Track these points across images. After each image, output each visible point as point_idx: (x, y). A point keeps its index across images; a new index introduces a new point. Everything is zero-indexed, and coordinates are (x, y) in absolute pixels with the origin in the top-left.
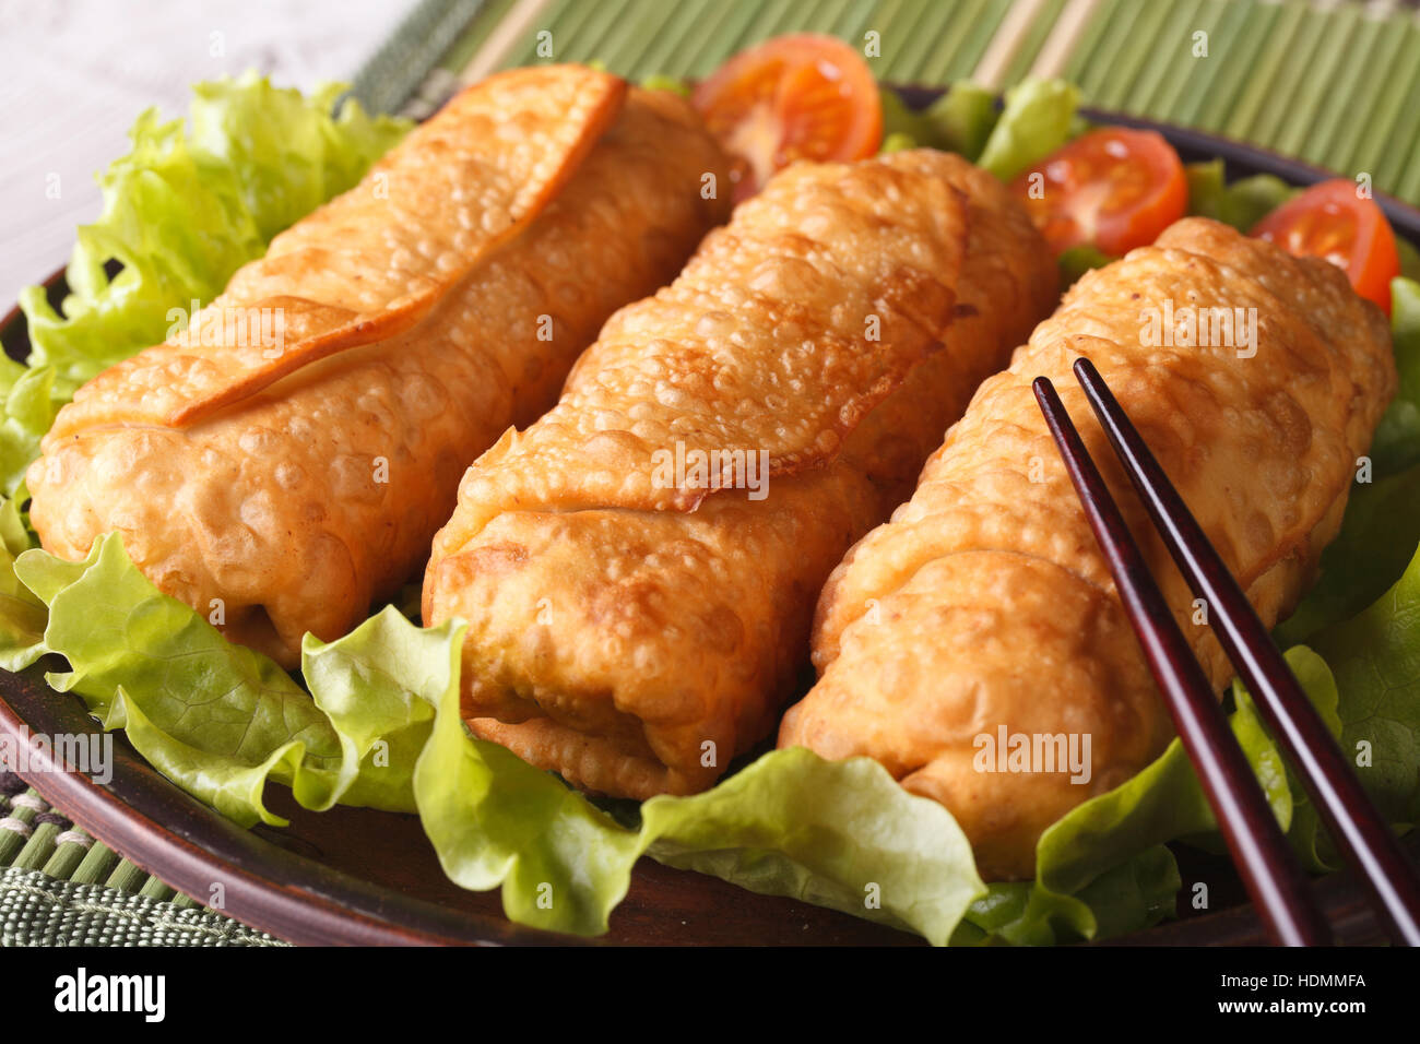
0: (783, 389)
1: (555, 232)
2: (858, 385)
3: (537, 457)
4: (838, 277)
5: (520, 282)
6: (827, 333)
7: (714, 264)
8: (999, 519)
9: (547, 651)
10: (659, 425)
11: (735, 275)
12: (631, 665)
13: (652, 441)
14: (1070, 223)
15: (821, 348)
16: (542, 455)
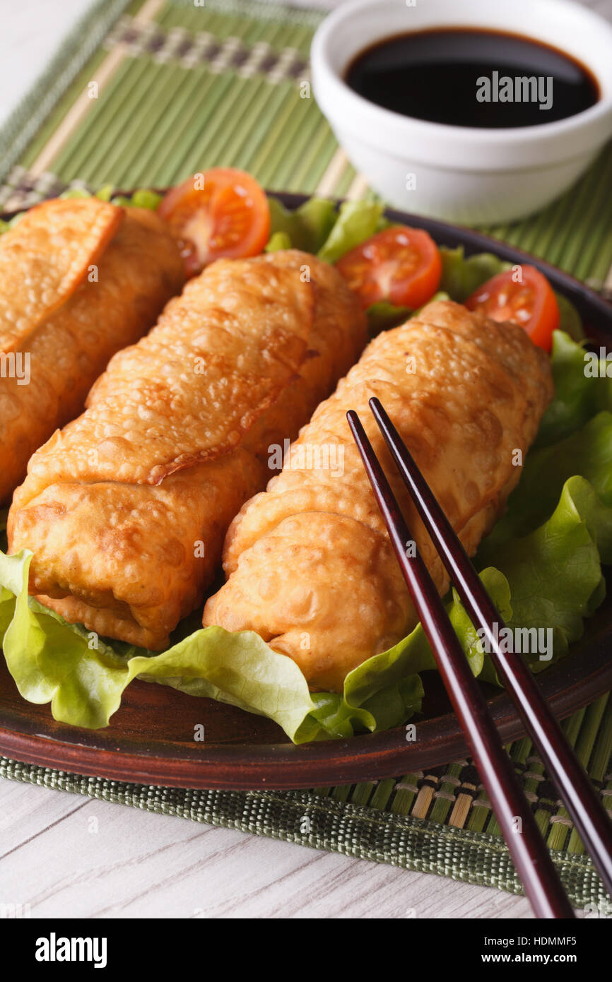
0: (208, 408)
1: (82, 303)
2: (252, 404)
3: (72, 451)
4: (241, 337)
5: (63, 334)
6: (235, 372)
7: (172, 327)
8: (326, 495)
9: (77, 567)
10: (140, 434)
11: (184, 335)
12: (123, 575)
13: (136, 443)
14: (375, 286)
15: (231, 382)
16: (75, 450)
